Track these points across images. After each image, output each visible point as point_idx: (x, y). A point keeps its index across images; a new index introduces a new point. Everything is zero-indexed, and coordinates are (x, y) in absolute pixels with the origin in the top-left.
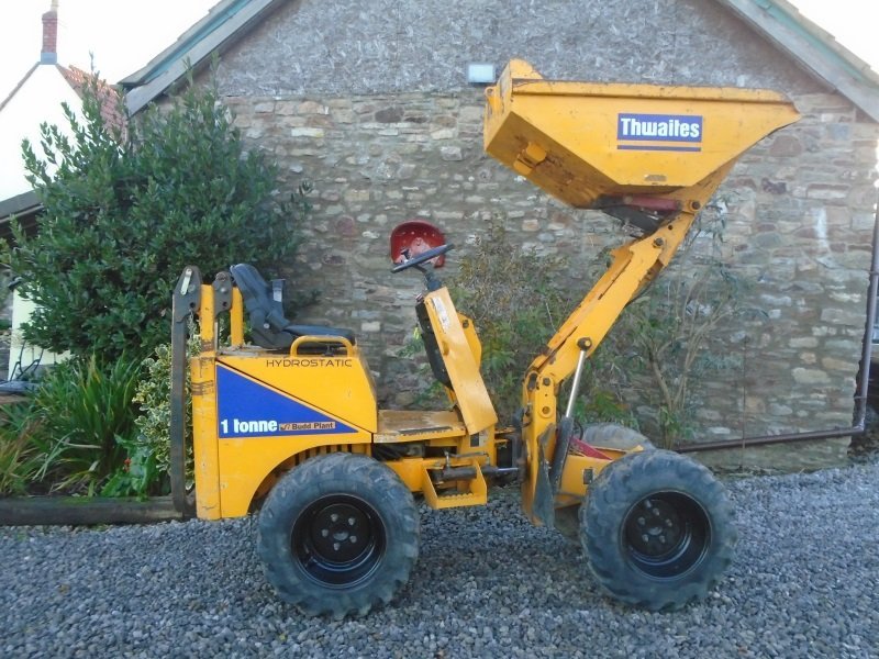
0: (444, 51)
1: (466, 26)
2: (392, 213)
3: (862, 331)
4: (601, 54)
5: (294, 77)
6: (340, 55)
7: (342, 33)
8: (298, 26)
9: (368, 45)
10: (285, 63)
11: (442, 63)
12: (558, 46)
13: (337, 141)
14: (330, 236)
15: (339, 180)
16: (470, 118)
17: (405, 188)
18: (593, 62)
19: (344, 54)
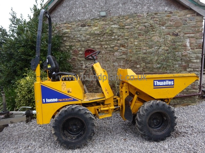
0: (95, 9)
1: (100, 3)
2: (85, 47)
3: (200, 69)
4: (131, 6)
5: (63, 18)
6: (73, 13)
7: (73, 7)
8: (63, 7)
9: (79, 10)
10: (61, 16)
11: (95, 12)
12: (121, 5)
13: (73, 32)
14: (72, 54)
15: (73, 41)
16: (101, 24)
17: (88, 42)
18: (129, 8)
19: (73, 12)
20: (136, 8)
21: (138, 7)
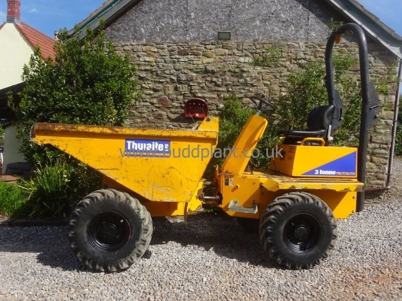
0: (208, 24)
1: (218, 13)
2: (185, 95)
3: (390, 146)
4: (277, 26)
5: (141, 35)
6: (162, 25)
7: (163, 15)
8: (143, 12)
9: (175, 21)
10: (137, 28)
11: (207, 29)
12: (258, 23)
13: (161, 63)
14: (157, 105)
15: (161, 80)
16: (220, 54)
17: (191, 84)
18: (273, 29)
20: (286, 30)
21: (290, 29)
